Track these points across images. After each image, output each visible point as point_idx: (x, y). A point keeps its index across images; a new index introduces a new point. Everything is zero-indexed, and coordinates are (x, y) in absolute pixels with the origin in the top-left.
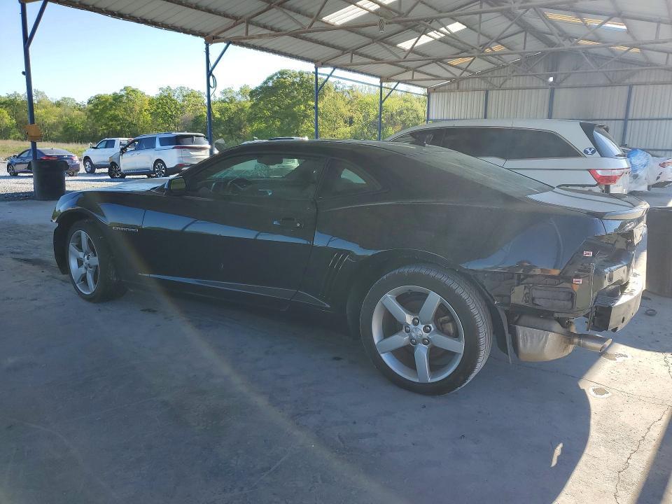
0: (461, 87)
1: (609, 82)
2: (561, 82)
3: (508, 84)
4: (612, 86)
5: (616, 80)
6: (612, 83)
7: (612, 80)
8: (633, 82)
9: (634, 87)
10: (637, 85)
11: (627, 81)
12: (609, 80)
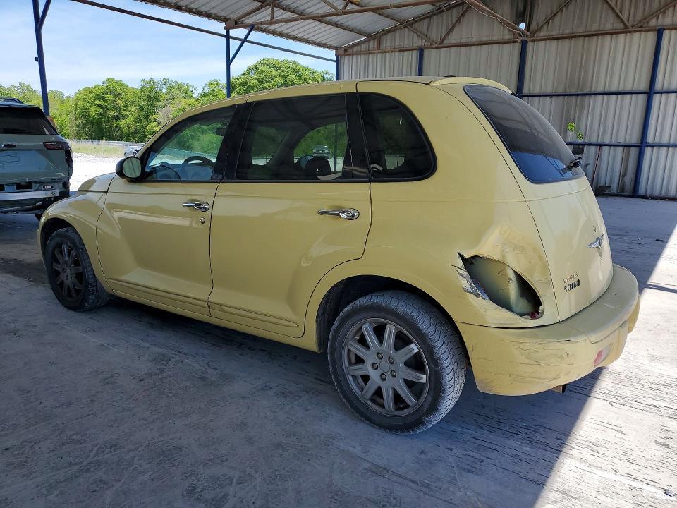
0: (383, 45)
1: (621, 26)
2: (539, 30)
3: (454, 38)
4: (626, 32)
5: (634, 21)
6: (626, 27)
7: (626, 22)
8: (665, 24)
9: (666, 34)
10: (671, 29)
11: (653, 22)
12: (622, 21)
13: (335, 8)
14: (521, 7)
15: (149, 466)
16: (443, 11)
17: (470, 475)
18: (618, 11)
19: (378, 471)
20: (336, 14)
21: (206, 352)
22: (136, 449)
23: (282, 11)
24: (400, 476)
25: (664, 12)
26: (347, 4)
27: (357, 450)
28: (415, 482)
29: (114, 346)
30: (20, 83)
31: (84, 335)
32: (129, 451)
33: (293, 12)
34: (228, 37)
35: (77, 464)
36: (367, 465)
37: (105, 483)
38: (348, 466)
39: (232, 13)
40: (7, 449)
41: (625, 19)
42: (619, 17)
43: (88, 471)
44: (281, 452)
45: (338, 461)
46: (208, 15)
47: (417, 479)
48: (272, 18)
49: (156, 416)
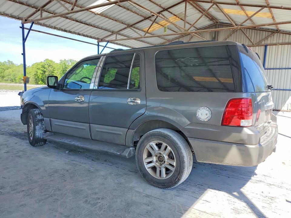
1: (251, 44)
4: (253, 46)
5: (256, 42)
6: (253, 44)
7: (253, 42)
8: (268, 43)
9: (268, 47)
10: (270, 45)
11: (263, 43)
12: (252, 42)
13: (141, 36)
14: (214, 36)
15: (72, 195)
16: (184, 36)
17: (177, 197)
18: (250, 38)
19: (147, 196)
20: (141, 38)
21: (90, 162)
22: (67, 191)
23: (120, 36)
24: (155, 197)
25: (267, 39)
26: (146, 34)
27: (141, 191)
28: (159, 199)
29: (56, 161)
30: (8, 61)
31: (45, 157)
32: (65, 191)
33: (125, 36)
34: (98, 45)
35: (47, 195)
36: (144, 195)
37: (58, 199)
38: (138, 195)
39: (100, 36)
40: (23, 191)
41: (252, 41)
42: (250, 40)
43: (51, 196)
44: (116, 191)
45: (135, 194)
46: (91, 37)
47: (160, 198)
48: (116, 38)
49: (73, 182)
